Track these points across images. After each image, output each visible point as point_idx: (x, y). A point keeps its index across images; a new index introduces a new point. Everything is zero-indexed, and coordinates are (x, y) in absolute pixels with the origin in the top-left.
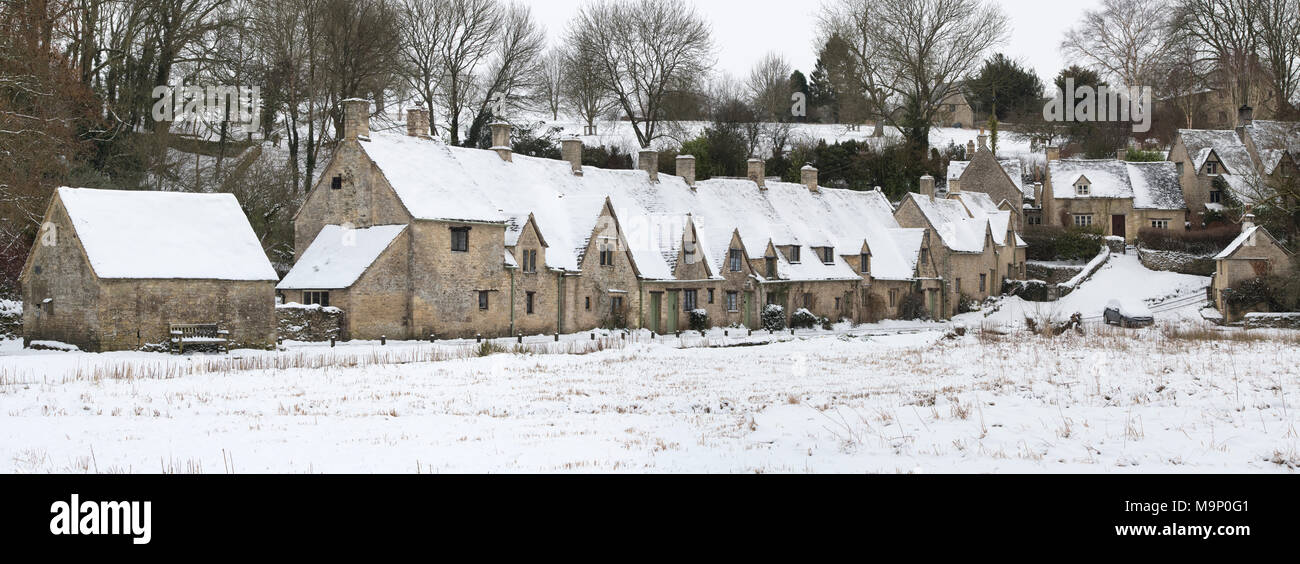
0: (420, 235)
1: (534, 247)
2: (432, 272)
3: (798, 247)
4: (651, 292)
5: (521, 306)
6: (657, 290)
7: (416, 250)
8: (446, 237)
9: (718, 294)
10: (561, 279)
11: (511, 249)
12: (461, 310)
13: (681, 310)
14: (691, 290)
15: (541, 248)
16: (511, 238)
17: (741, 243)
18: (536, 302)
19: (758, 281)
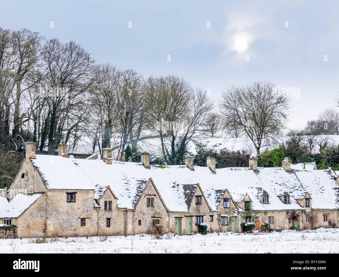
0: (51, 196)
1: (110, 200)
2: (57, 211)
3: (268, 196)
4: (174, 217)
5: (103, 224)
6: (179, 216)
7: (49, 202)
8: (65, 196)
9: (216, 218)
10: (125, 212)
12: (71, 226)
13: (194, 225)
14: (200, 216)
15: (114, 200)
17: (230, 196)
18: (111, 222)
19: (240, 212)
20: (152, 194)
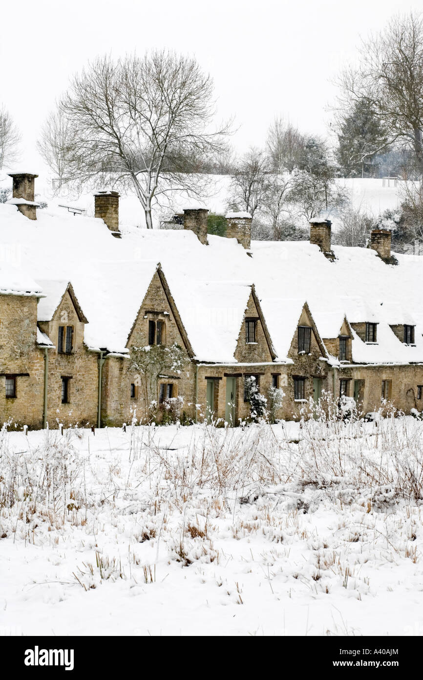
1: (71, 323)
3: (374, 325)
4: (206, 378)
5: (55, 394)
6: (213, 375)
9: (284, 380)
10: (102, 361)
11: (42, 326)
13: (241, 400)
15: (78, 324)
16: (46, 311)
17: (311, 320)
18: (72, 390)
19: (330, 366)
20: (159, 309)
